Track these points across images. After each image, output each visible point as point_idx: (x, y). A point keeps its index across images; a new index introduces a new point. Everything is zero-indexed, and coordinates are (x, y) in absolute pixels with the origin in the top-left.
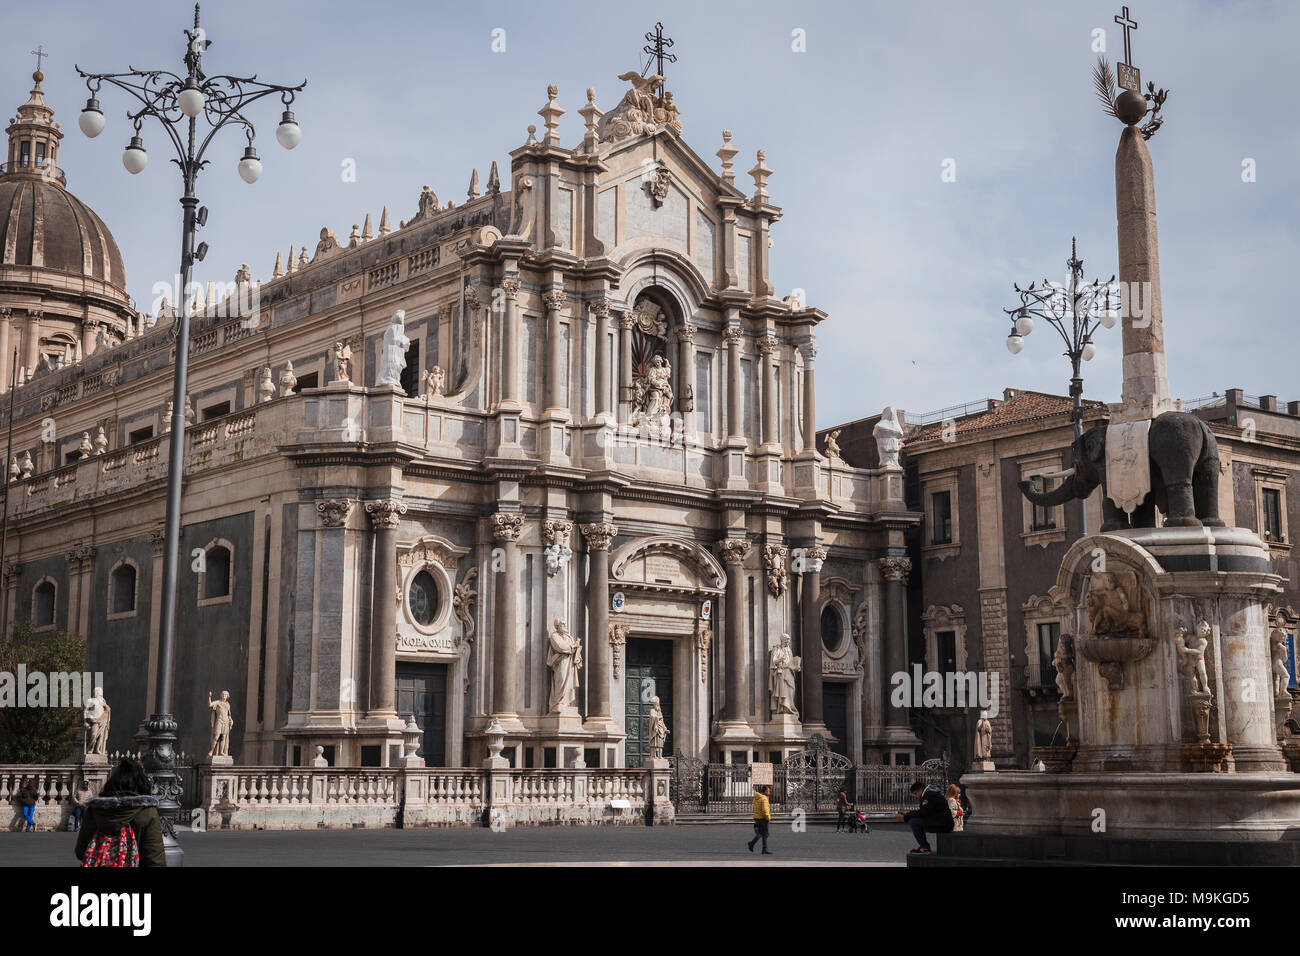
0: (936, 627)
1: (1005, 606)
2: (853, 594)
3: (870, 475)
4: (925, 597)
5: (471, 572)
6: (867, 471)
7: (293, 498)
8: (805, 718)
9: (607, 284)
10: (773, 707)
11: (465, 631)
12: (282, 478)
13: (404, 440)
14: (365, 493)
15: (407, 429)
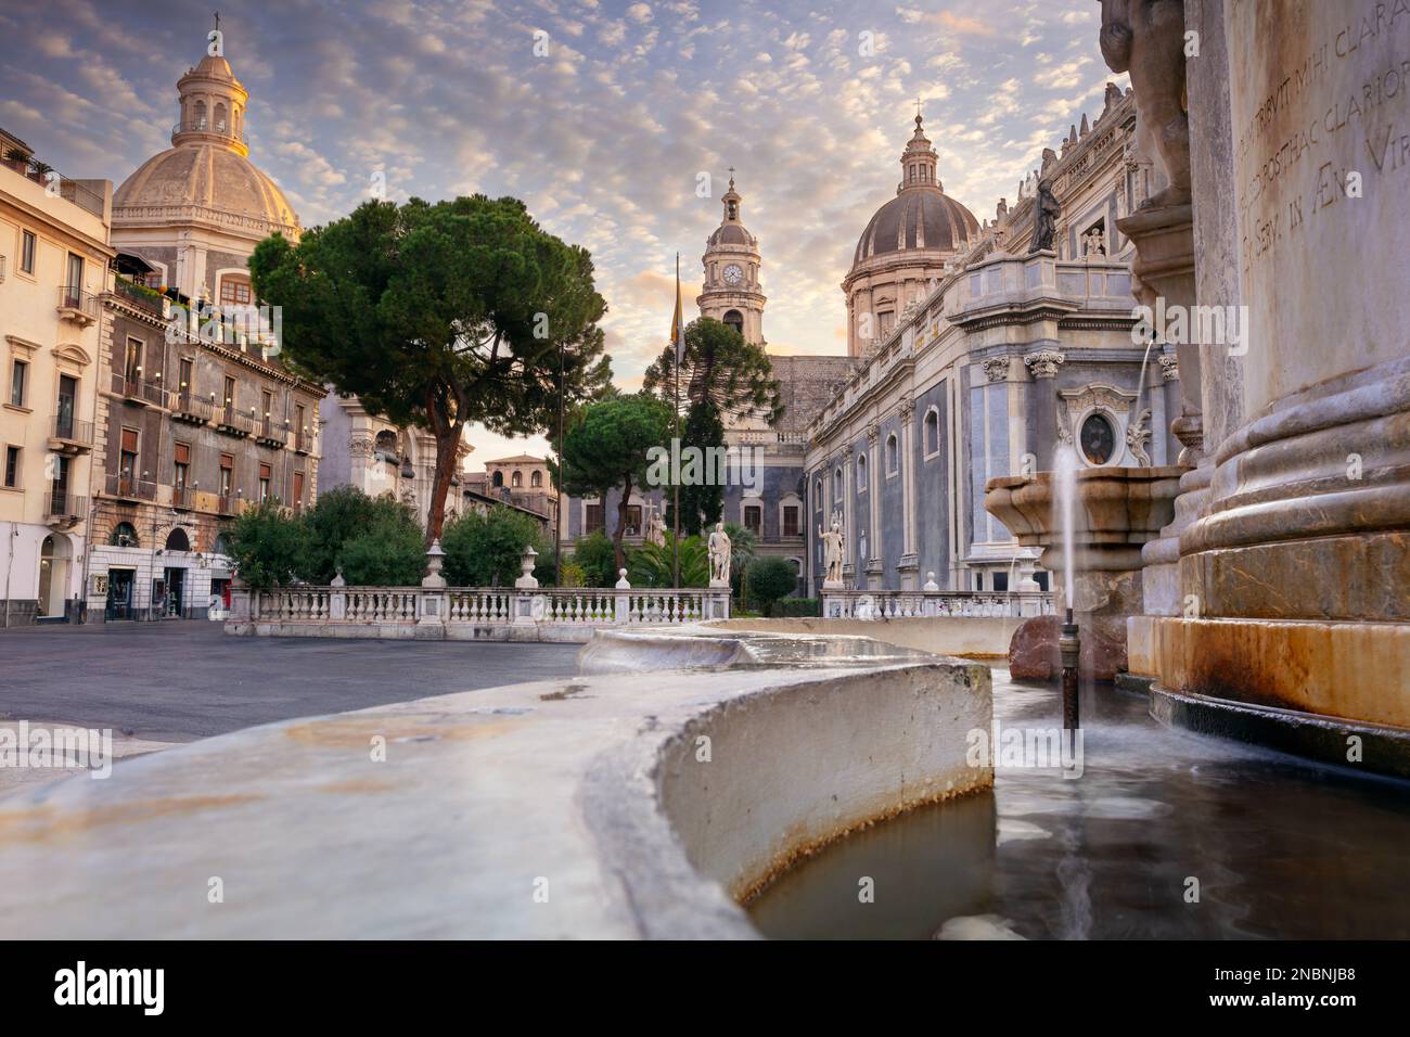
5: (1144, 413)
7: (965, 361)
12: (957, 345)
13: (1057, 296)
14: (1024, 348)
15: (1061, 286)
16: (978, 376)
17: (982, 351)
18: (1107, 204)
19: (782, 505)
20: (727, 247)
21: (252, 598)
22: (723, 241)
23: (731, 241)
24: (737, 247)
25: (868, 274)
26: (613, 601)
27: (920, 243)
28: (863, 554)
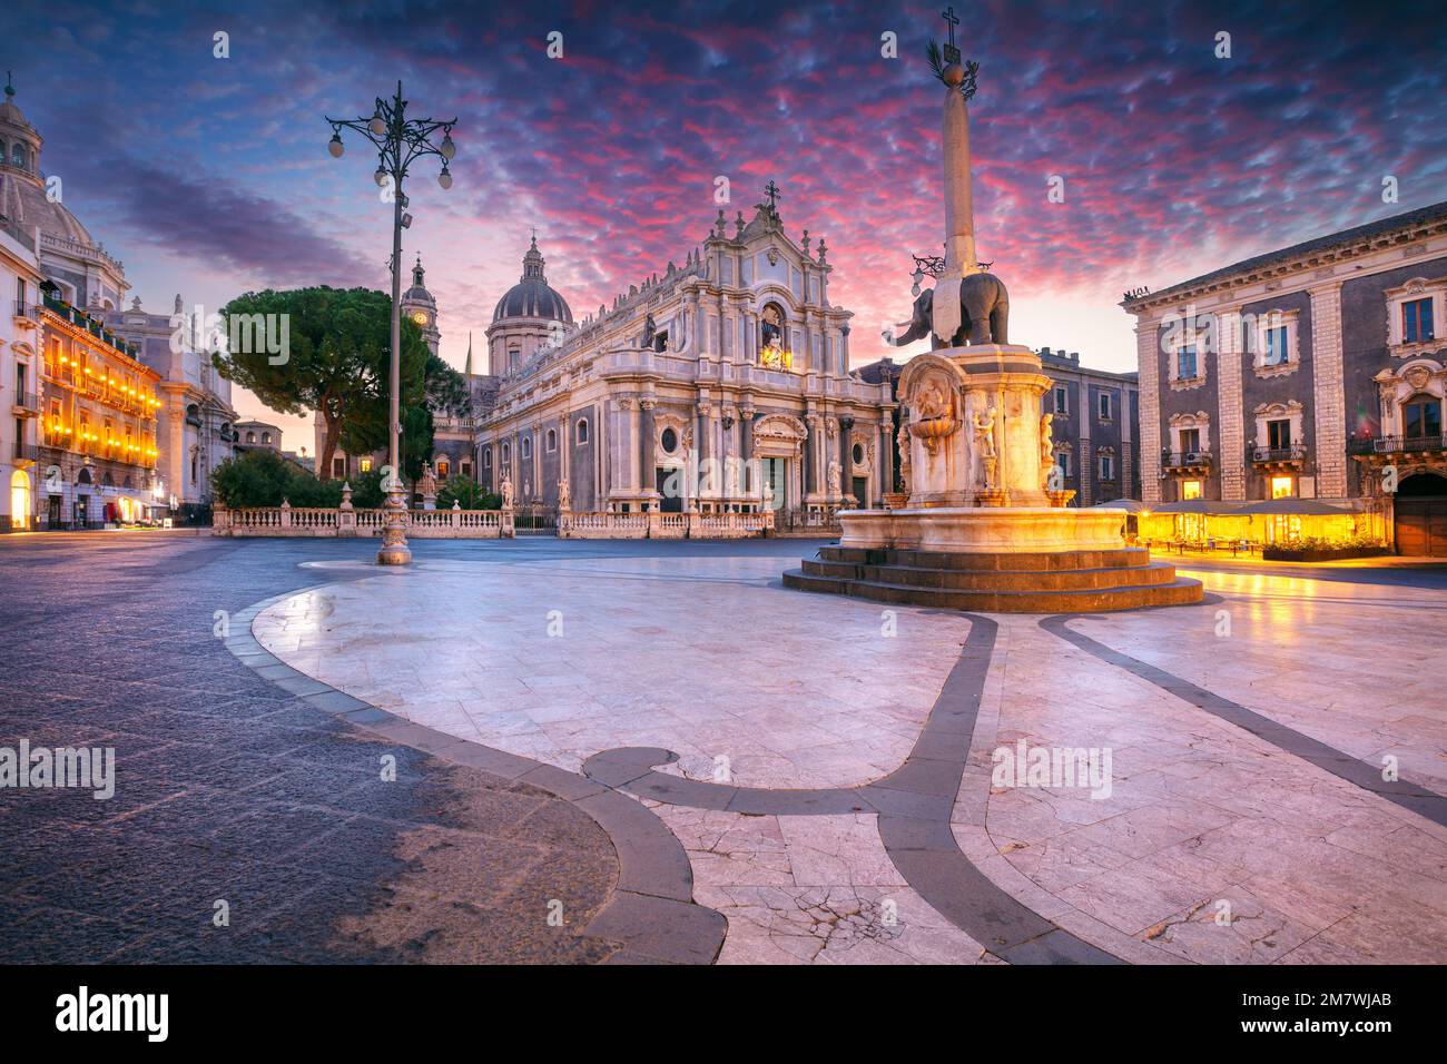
2: (868, 439)
5: (689, 430)
6: (875, 385)
7: (608, 398)
9: (749, 300)
10: (830, 487)
12: (603, 389)
13: (654, 370)
14: (639, 395)
15: (656, 366)
16: (614, 406)
17: (617, 395)
18: (670, 324)
19: (461, 463)
20: (416, 301)
21: (229, 515)
22: (414, 297)
23: (419, 297)
24: (424, 302)
25: (504, 328)
26: (451, 516)
27: (536, 313)
28: (527, 493)
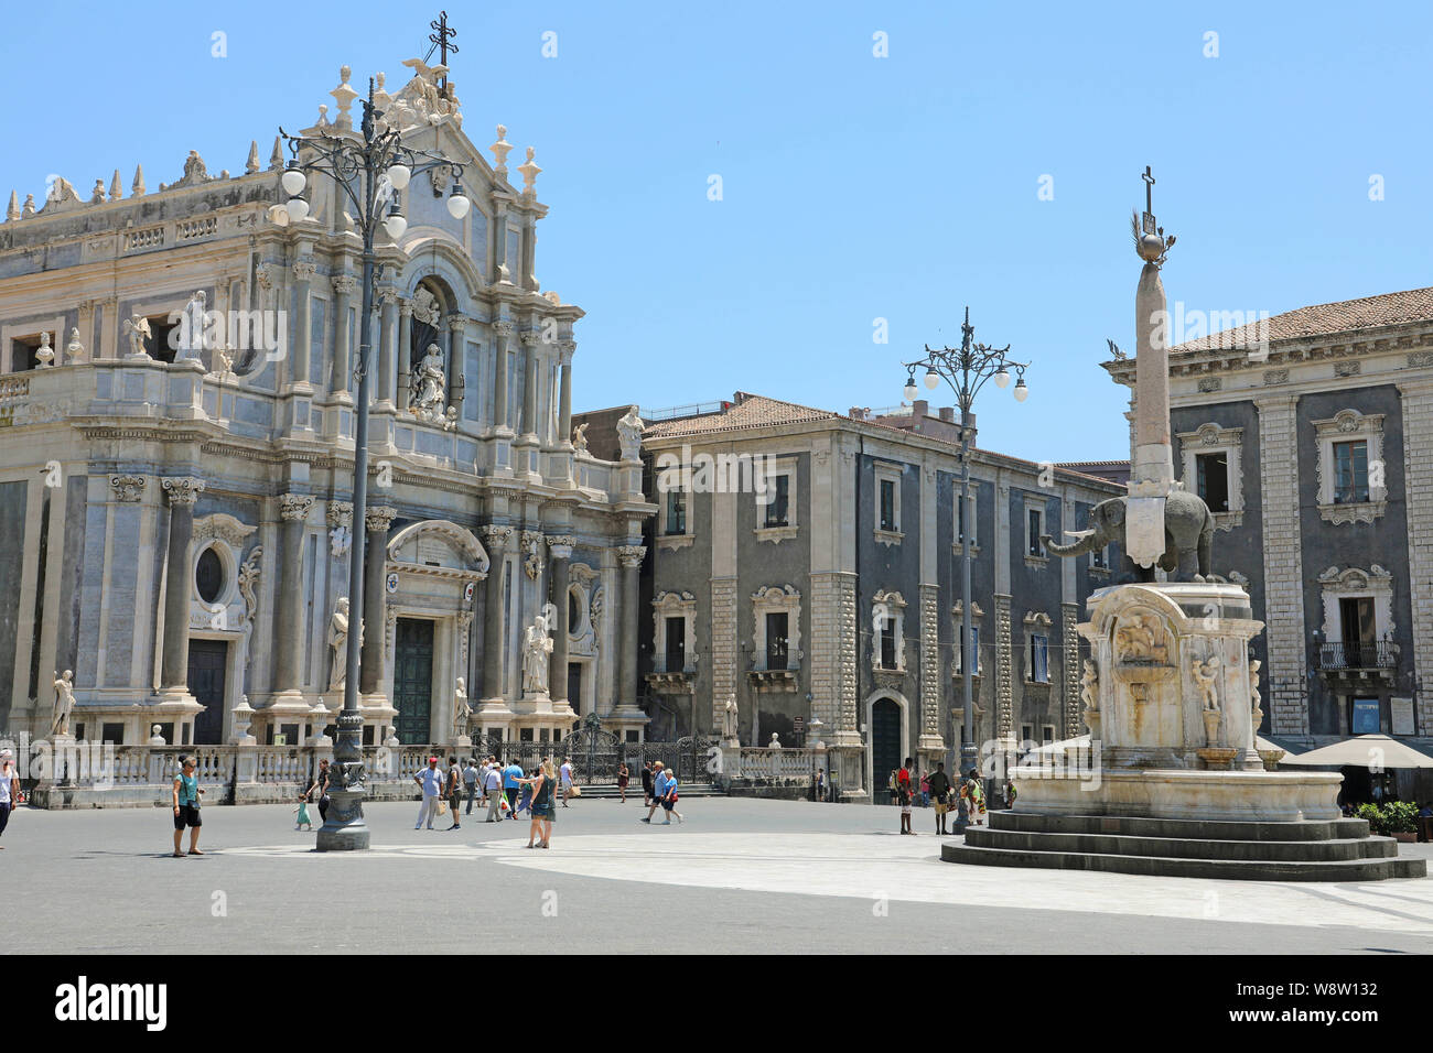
0: (667, 611)
1: (735, 596)
2: (594, 584)
3: (612, 467)
4: (656, 584)
5: (255, 552)
6: (610, 463)
7: (81, 470)
8: (554, 696)
9: (394, 271)
10: (526, 686)
11: (248, 609)
12: (63, 447)
13: (205, 419)
14: (164, 469)
15: (208, 408)
16: (98, 489)
17: (110, 466)
